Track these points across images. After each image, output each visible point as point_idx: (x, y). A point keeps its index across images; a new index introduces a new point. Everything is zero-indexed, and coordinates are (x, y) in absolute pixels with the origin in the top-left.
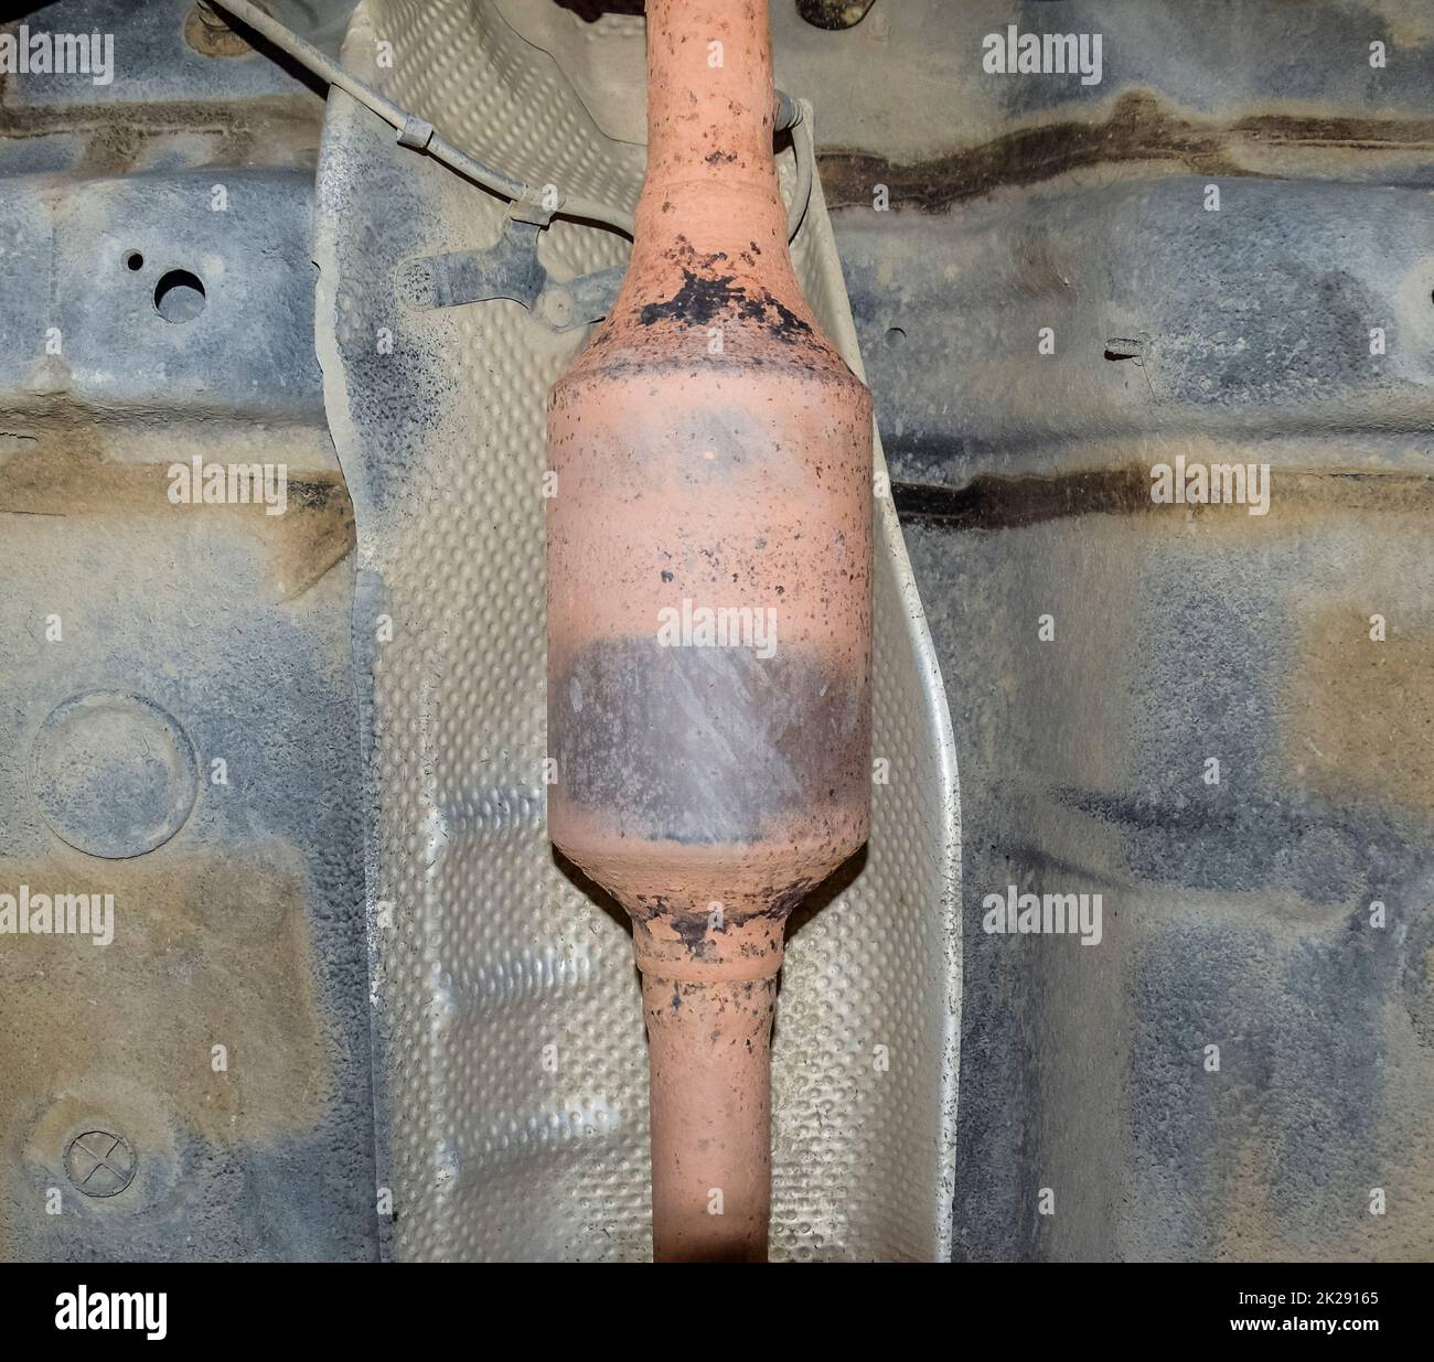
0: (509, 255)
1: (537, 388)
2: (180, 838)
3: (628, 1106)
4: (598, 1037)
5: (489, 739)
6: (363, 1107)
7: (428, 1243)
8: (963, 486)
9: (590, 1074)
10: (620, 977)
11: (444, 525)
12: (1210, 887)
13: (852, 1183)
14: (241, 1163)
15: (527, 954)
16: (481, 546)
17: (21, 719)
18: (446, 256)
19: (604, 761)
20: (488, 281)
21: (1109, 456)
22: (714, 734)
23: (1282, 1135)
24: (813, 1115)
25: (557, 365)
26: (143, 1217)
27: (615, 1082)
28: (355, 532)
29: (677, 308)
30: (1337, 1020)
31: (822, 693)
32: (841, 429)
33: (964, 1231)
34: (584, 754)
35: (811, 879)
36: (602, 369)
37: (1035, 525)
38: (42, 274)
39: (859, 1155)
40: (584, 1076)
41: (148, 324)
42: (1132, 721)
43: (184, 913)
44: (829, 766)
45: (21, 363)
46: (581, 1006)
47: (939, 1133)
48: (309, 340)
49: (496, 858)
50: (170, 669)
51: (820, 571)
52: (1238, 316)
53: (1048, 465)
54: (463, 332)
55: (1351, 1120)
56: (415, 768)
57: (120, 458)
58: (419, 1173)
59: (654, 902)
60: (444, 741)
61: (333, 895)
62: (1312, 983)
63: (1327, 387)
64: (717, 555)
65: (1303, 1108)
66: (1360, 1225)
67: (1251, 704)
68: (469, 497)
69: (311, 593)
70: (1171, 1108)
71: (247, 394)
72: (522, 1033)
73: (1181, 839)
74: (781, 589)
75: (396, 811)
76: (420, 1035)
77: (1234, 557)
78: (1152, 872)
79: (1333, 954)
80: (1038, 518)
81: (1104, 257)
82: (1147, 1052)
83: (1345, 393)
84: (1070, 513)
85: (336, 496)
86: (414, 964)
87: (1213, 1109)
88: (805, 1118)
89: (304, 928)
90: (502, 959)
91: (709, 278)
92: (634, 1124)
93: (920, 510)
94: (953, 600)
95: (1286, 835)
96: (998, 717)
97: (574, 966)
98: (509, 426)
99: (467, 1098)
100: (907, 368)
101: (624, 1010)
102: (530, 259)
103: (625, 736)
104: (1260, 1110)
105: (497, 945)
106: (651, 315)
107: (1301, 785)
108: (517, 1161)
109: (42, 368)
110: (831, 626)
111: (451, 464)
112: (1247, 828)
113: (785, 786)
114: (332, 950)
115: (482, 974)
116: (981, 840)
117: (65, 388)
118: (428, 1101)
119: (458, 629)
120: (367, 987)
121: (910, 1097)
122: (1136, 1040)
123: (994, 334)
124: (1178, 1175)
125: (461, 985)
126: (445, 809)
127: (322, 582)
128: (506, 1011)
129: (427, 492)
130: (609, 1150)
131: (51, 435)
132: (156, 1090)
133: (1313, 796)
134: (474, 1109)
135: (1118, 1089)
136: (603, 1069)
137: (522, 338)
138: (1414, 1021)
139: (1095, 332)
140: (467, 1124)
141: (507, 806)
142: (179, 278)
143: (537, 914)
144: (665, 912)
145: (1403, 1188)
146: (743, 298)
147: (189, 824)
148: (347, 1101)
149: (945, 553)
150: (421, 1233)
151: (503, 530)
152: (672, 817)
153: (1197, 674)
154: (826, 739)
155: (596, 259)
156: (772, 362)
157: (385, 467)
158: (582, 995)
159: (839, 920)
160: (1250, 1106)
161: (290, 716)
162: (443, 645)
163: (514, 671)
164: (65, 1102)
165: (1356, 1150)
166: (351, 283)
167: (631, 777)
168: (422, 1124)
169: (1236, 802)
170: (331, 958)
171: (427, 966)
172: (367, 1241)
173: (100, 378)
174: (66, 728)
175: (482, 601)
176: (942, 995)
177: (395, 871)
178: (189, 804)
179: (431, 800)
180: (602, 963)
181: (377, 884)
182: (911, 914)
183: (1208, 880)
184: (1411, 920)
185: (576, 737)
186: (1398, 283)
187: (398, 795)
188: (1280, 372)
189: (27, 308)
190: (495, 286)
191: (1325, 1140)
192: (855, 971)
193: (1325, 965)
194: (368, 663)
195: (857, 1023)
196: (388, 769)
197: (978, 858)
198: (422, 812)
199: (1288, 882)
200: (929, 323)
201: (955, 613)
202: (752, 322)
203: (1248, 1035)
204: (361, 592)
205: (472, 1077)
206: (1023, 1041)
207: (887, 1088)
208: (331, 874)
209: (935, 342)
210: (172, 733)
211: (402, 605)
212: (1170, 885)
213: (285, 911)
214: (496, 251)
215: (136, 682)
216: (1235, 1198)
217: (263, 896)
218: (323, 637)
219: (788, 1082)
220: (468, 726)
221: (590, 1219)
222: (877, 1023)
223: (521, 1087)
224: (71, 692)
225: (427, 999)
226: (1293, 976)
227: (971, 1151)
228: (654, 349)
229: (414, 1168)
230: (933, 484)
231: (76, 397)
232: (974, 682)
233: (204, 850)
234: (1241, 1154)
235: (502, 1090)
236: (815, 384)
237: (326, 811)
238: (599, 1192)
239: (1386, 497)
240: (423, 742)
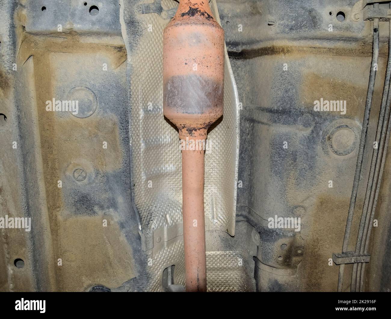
0: (156, 5)
1: (161, 30)
2: (94, 114)
3: (177, 166)
4: (171, 153)
5: (152, 97)
6: (128, 165)
7: (140, 190)
8: (240, 51)
9: (170, 160)
10: (175, 142)
11: (144, 55)
12: (286, 124)
13: (218, 181)
14: (106, 176)
15: (158, 137)
16: (150, 60)
17: (64, 92)
18: (144, 4)
19: (174, 99)
20: (152, 9)
21: (268, 44)
22: (195, 93)
23: (298, 171)
24: (211, 168)
25: (165, 26)
26: (88, 185)
27: (175, 162)
28: (127, 56)
29: (188, 13)
30: (309, 149)
31: (215, 86)
32: (219, 37)
33: (239, 190)
34: (170, 97)
35: (212, 121)
36: (174, 25)
37: (254, 58)
38: (68, 6)
39: (220, 175)
40: (169, 160)
41: (88, 16)
42: (272, 94)
43: (95, 128)
44: (216, 100)
45: (64, 23)
46: (168, 147)
47: (235, 171)
48: (119, 19)
49: (153, 119)
50: (92, 82)
51: (215, 63)
52: (293, 17)
53: (256, 47)
54: (147, 19)
55: (311, 168)
56: (138, 102)
57: (83, 42)
58: (139, 177)
59: (183, 126)
60: (143, 97)
61: (123, 125)
62: (304, 142)
63: (310, 30)
64: (196, 60)
65: (302, 166)
66: (312, 187)
67: (294, 90)
68: (148, 50)
69: (119, 68)
70: (278, 166)
71: (107, 29)
72: (157, 152)
73: (281, 115)
74: (207, 66)
75: (135, 109)
76: (139, 152)
77: (291, 63)
78: (275, 122)
79: (308, 137)
80: (254, 57)
81: (268, 6)
82: (274, 155)
83: (313, 31)
84: (260, 56)
85: (123, 50)
86: (138, 138)
87: (286, 166)
88: (210, 169)
89: (118, 131)
90: (154, 138)
91: (194, 8)
92: (178, 170)
93: (232, 56)
94: (238, 73)
95: (300, 115)
96: (246, 94)
97: (167, 140)
98: (156, 37)
99: (147, 164)
100: (230, 29)
101: (176, 148)
102: (160, 5)
103: (178, 94)
104: (294, 166)
105: (153, 135)
106: (183, 15)
107: (303, 106)
108: (157, 176)
109: (68, 24)
110: (217, 74)
111: (145, 44)
112: (293, 113)
113: (208, 103)
114: (122, 135)
115: (150, 141)
116: (243, 118)
117: (72, 28)
118: (140, 164)
119: (146, 76)
120: (129, 142)
121: (229, 164)
122: (272, 153)
123: (246, 22)
124: (279, 178)
125: (147, 142)
126: (144, 109)
127: (121, 66)
128: (155, 148)
129: (141, 49)
130: (173, 174)
131: (70, 37)
132: (90, 161)
133: (305, 108)
134: (149, 166)
135: (268, 162)
136: (173, 159)
137: (158, 21)
138: (323, 149)
139: (266, 21)
140: (147, 169)
141: (155, 109)
142: (94, 7)
143: (160, 130)
144: (185, 127)
145: (320, 180)
146: (200, 12)
147: (96, 111)
148: (125, 164)
149: (236, 64)
150: (139, 188)
151: (155, 57)
152: (187, 109)
153: (284, 85)
154: (215, 95)
155: (172, 6)
156: (206, 24)
157: (132, 44)
158: (169, 145)
159: (216, 132)
160: (293, 165)
161: (115, 91)
162: (143, 78)
163: (156, 84)
164: (73, 164)
165: (312, 173)
166: (127, 8)
167: (179, 102)
168: (139, 168)
169: (291, 109)
170: (122, 137)
171: (140, 139)
172: (129, 190)
173: (79, 26)
174: (73, 93)
175: (150, 70)
176: (236, 145)
177: (134, 121)
178: (96, 108)
179: (141, 108)
180: (172, 139)
181: (131, 123)
182: (230, 130)
183: (286, 123)
184: (323, 131)
185: (169, 94)
186: (323, 11)
187: (135, 106)
188: (301, 28)
189: (65, 13)
190: (153, 10)
191: (306, 172)
192: (219, 141)
193: (307, 139)
194: (129, 81)
195: (220, 151)
196: (133, 101)
197: (242, 121)
198: (139, 110)
199: (300, 124)
200: (234, 20)
201: (238, 75)
202: (202, 16)
203: (292, 152)
204: (128, 68)
205: (148, 160)
206: (250, 155)
207: (225, 163)
208: (123, 121)
209: (235, 24)
210: (93, 94)
211: (136, 70)
212: (278, 124)
213: (114, 128)
214: (153, 4)
215: (86, 84)
216: (289, 182)
217: (110, 125)
218: (121, 76)
219: (207, 162)
220: (148, 94)
221: (170, 187)
222: (223, 151)
223: (157, 162)
224: (74, 87)
225: (140, 145)
226: (301, 141)
227: (240, 175)
228: (184, 21)
229: (138, 176)
230: (234, 51)
231: (74, 30)
232: (242, 88)
233: (99, 116)
234: (291, 174)
235: (154, 163)
236: (214, 28)
237: (122, 109)
238: (172, 182)
239: (320, 52)
240: (140, 97)
